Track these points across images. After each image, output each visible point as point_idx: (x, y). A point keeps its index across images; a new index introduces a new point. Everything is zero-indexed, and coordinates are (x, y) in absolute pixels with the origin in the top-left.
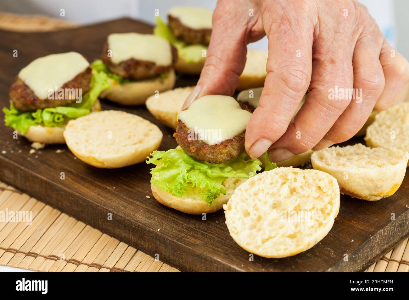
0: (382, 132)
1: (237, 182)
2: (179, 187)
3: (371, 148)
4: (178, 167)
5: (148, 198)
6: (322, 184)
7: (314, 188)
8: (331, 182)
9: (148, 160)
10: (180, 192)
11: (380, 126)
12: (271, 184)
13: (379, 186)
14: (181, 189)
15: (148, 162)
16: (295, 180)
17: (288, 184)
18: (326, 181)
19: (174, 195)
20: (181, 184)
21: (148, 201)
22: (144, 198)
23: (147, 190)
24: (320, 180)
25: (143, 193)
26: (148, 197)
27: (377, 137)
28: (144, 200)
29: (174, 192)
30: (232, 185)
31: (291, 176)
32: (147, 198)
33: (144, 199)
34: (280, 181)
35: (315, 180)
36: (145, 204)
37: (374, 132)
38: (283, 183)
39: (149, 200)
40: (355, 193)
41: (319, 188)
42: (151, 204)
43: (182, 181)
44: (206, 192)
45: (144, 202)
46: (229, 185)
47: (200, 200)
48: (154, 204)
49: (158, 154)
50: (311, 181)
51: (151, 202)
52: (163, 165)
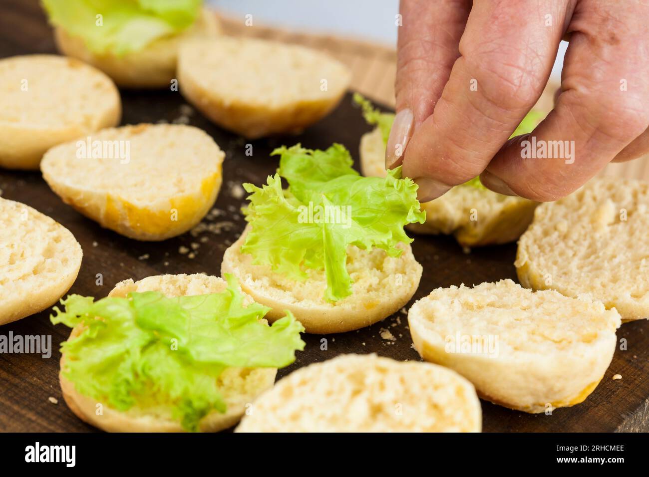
0: (551, 246)
1: (248, 374)
2: (123, 389)
3: (534, 291)
4: (122, 337)
5: (54, 404)
6: (441, 398)
7: (424, 406)
8: (460, 392)
9: (55, 314)
10: (123, 402)
11: (546, 233)
12: (329, 393)
13: (556, 389)
14: (129, 393)
15: (54, 320)
16: (382, 386)
17: (365, 395)
18: (451, 391)
19: (111, 406)
20: (128, 382)
21: (54, 411)
22: (45, 401)
23: (49, 383)
24: (436, 388)
25: (41, 389)
26: (53, 400)
27: (542, 260)
28: (44, 408)
29: (111, 400)
30: (238, 381)
31: (372, 378)
32: (50, 402)
33: (45, 404)
34: (349, 388)
35: (424, 387)
36: (48, 419)
37: (535, 249)
38: (356, 393)
39: (56, 408)
40: (505, 401)
41: (435, 407)
42: (59, 417)
43: (130, 377)
44: (182, 405)
45: (45, 413)
46: (232, 381)
47: (169, 420)
48: (67, 417)
49: (78, 304)
50: (416, 389)
51: (59, 413)
52: (87, 333)
